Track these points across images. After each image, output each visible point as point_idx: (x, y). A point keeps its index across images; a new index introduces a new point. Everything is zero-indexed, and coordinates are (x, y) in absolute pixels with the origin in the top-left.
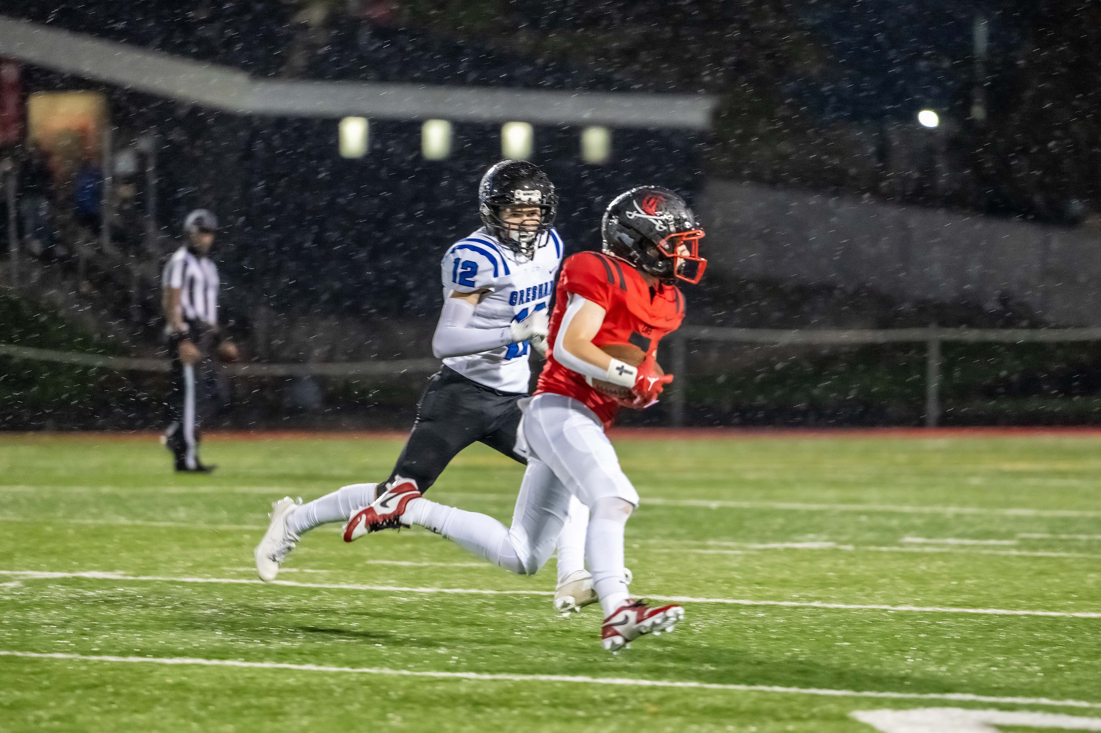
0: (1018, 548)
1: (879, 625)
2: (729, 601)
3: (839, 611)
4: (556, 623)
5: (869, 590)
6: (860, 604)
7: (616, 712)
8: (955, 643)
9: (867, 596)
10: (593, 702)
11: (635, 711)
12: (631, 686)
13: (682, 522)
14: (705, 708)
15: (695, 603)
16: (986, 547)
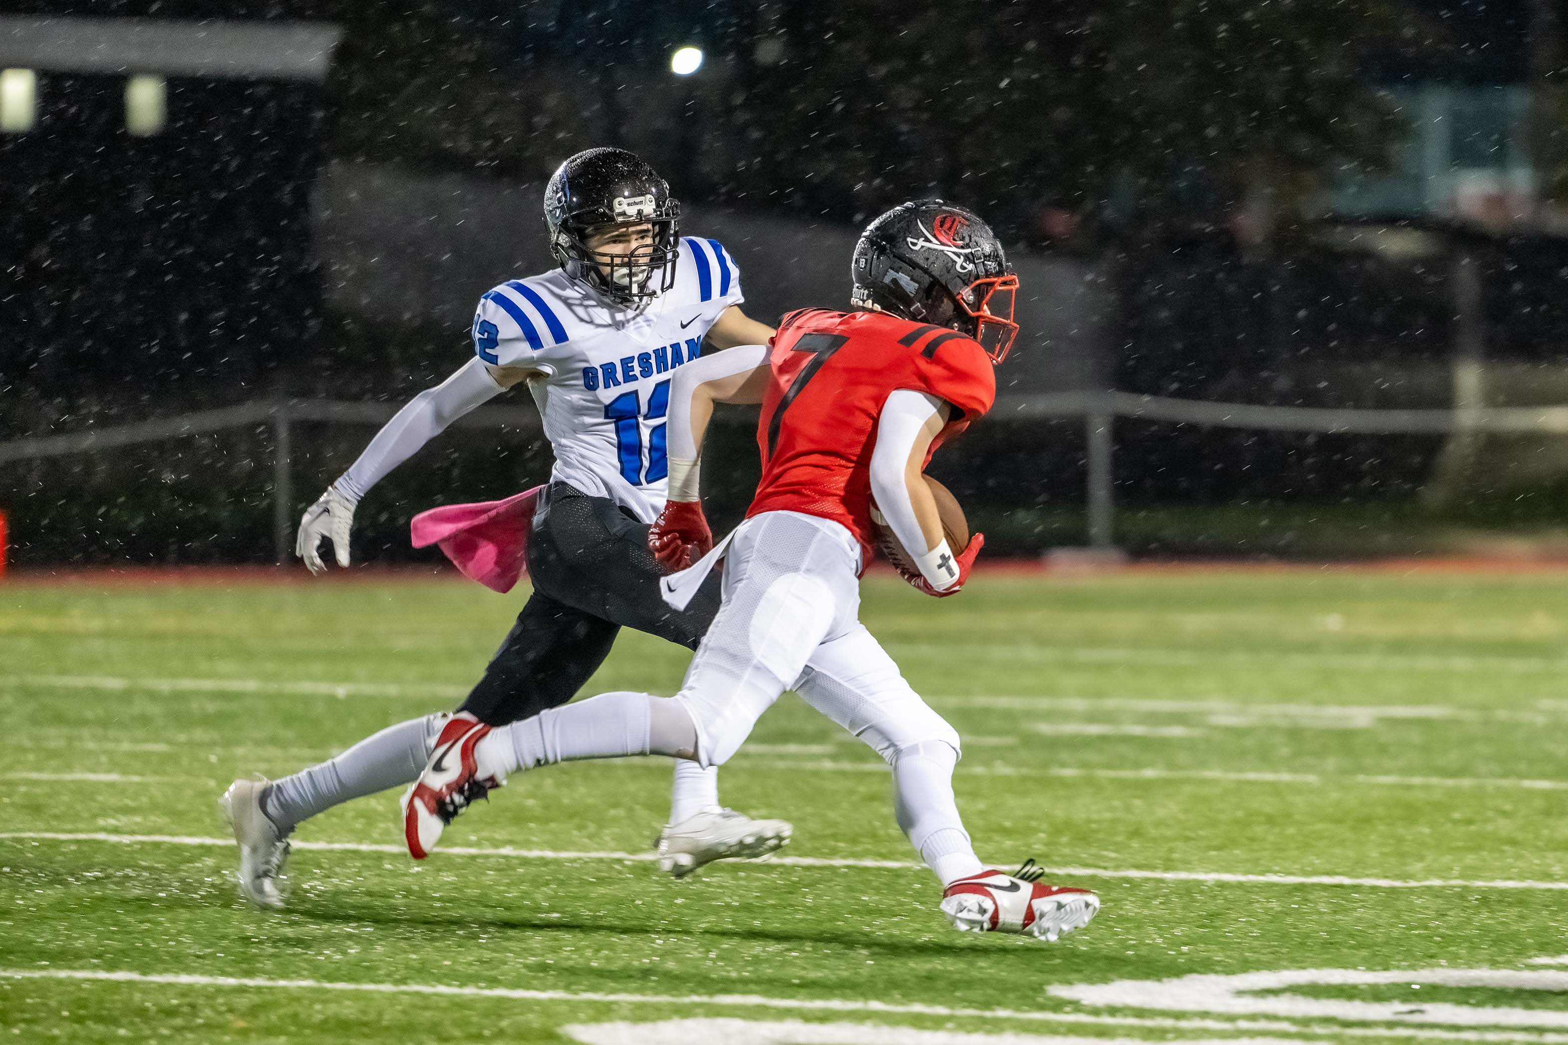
0: (834, 757)
1: (610, 884)
2: (364, 847)
3: (544, 862)
4: (82, 884)
5: (592, 827)
6: (580, 850)
7: (179, 1030)
8: (730, 913)
9: (590, 837)
10: (142, 1012)
11: (209, 1026)
12: (205, 987)
13: (288, 720)
14: (325, 1021)
15: (310, 851)
16: (781, 757)
